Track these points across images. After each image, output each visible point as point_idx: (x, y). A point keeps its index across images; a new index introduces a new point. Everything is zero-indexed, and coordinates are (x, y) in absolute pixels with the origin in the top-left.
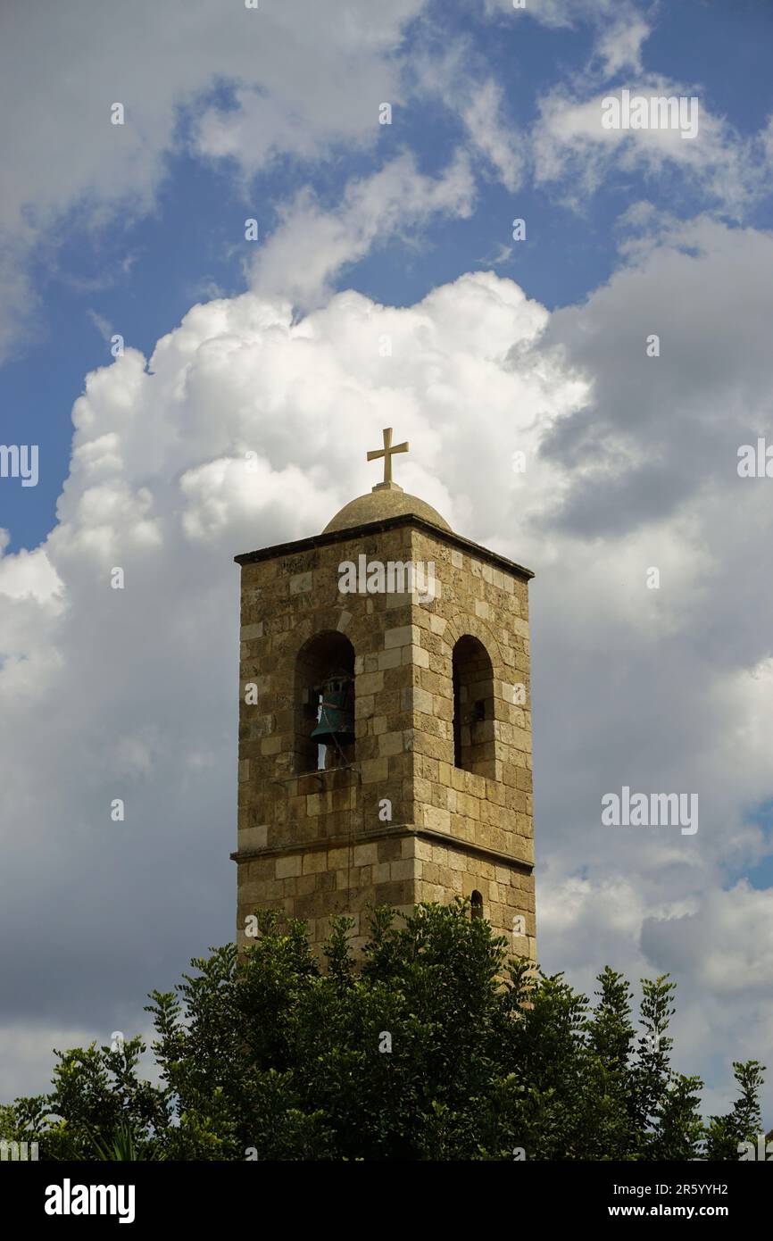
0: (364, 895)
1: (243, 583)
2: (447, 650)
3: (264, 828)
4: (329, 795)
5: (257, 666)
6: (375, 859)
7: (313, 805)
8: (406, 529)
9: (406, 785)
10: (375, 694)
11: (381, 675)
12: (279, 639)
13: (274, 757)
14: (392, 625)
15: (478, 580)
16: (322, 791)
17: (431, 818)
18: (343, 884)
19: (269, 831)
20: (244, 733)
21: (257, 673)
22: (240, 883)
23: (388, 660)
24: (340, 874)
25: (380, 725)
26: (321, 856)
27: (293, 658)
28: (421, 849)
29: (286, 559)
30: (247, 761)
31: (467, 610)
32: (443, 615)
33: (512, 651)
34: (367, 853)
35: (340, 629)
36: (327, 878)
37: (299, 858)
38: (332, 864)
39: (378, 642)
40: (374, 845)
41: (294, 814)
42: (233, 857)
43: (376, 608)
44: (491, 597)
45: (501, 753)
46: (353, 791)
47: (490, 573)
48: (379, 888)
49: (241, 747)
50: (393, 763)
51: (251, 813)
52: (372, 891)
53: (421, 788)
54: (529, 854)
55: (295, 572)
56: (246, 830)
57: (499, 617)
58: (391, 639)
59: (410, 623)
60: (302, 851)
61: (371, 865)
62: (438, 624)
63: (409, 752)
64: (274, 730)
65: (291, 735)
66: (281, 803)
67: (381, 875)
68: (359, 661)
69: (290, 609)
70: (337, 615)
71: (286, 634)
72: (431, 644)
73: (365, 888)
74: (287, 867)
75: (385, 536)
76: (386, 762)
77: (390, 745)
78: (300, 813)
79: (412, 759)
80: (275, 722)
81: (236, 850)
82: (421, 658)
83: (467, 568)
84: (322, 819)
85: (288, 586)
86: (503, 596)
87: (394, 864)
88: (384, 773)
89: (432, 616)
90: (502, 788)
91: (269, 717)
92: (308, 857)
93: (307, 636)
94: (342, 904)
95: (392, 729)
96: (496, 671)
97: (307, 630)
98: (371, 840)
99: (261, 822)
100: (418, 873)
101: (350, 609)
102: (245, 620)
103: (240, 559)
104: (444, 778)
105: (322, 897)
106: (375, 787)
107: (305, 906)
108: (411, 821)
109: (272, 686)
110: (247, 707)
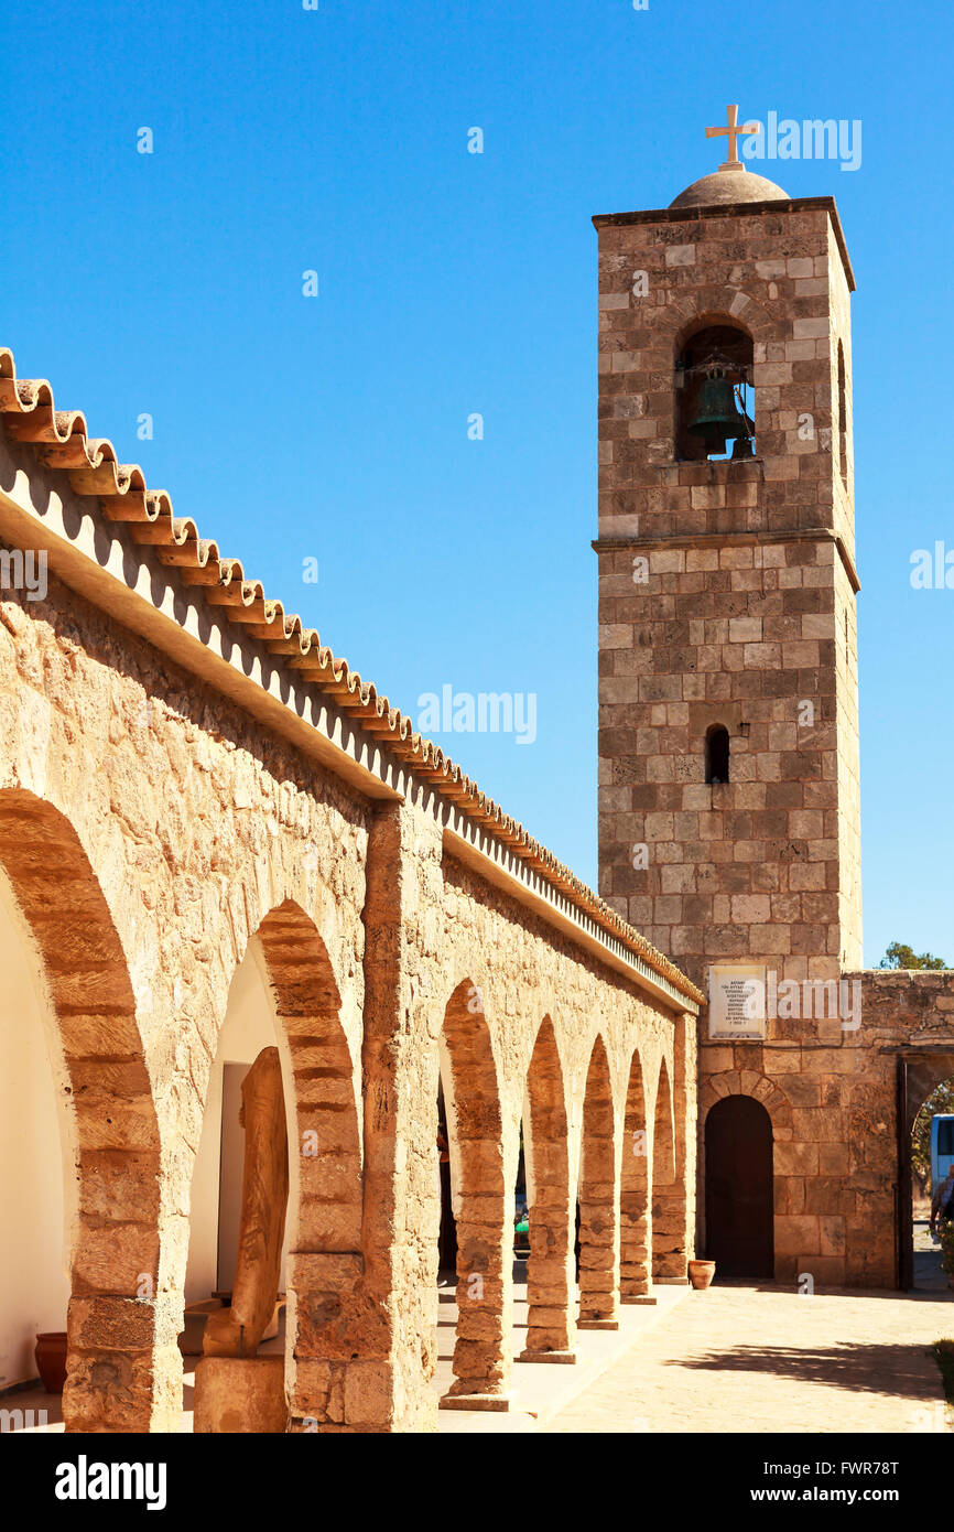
0: (770, 597)
1: (601, 247)
3: (635, 517)
4: (723, 487)
5: (623, 340)
6: (783, 562)
7: (699, 498)
8: (819, 213)
9: (824, 488)
10: (782, 387)
11: (789, 367)
12: (652, 314)
13: (645, 442)
14: (803, 314)
16: (711, 484)
19: (641, 521)
20: (604, 411)
21: (622, 348)
23: (799, 348)
24: (736, 575)
25: (787, 420)
27: (671, 337)
29: (660, 227)
30: (610, 443)
34: (774, 554)
35: (734, 311)
36: (720, 578)
37: (681, 553)
38: (726, 563)
39: (785, 330)
40: (781, 548)
41: (674, 504)
43: (782, 293)
46: (753, 489)
48: (788, 594)
50: (805, 462)
51: (614, 499)
52: (778, 596)
55: (673, 243)
56: (609, 518)
58: (801, 328)
59: (826, 314)
61: (777, 569)
63: (827, 452)
64: (646, 411)
65: (671, 420)
66: (657, 494)
67: (790, 579)
68: (759, 352)
69: (668, 283)
70: (731, 295)
71: (662, 309)
73: (769, 591)
74: (665, 560)
75: (792, 217)
76: (796, 461)
78: (683, 505)
79: (830, 461)
81: (596, 538)
84: (712, 513)
85: (663, 256)
87: (806, 569)
88: (796, 473)
91: (640, 397)
92: (693, 554)
93: (690, 315)
94: (739, 607)
97: (689, 309)
98: (778, 541)
99: (631, 510)
100: (835, 581)
101: (747, 289)
102: (603, 289)
105: (714, 596)
106: (780, 484)
107: (689, 605)
108: (831, 527)
109: (644, 362)
110: (609, 383)
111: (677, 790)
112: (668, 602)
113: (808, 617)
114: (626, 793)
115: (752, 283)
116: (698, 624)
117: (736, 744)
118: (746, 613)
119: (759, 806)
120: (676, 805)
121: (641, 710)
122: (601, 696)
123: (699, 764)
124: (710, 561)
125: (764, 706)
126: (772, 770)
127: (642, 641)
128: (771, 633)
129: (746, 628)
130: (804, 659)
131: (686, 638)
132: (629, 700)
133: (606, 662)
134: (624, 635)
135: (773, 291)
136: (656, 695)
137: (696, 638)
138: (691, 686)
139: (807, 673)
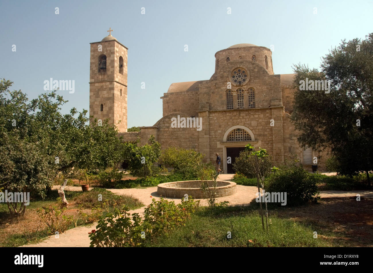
1: (91, 47)
2: (118, 58)
3: (94, 79)
4: (103, 76)
6: (109, 84)
7: (101, 77)
8: (114, 41)
9: (113, 75)
10: (109, 63)
11: (110, 61)
12: (96, 55)
13: (95, 70)
14: (112, 54)
15: (122, 49)
16: (102, 75)
17: (117, 79)
18: (105, 87)
20: (91, 67)
21: (93, 59)
22: (90, 86)
23: (111, 58)
24: (104, 86)
25: (110, 67)
26: (101, 83)
27: (98, 57)
28: (115, 83)
29: (97, 44)
30: (91, 71)
31: (121, 53)
32: (118, 53)
33: (126, 59)
34: (108, 83)
35: (105, 54)
36: (102, 86)
37: (98, 84)
38: (103, 85)
39: (110, 56)
40: (109, 83)
41: (98, 78)
42: (89, 83)
43: (110, 51)
44: (123, 51)
45: (124, 72)
47: (124, 48)
48: (109, 88)
49: (90, 69)
50: (112, 72)
51: (92, 77)
52: (108, 88)
53: (115, 75)
54: (127, 85)
56: (91, 80)
57: (124, 54)
58: (112, 56)
59: (114, 54)
60: (99, 83)
62: (118, 54)
63: (114, 71)
65: (97, 68)
66: (96, 76)
67: (110, 86)
68: (107, 58)
69: (97, 51)
70: (104, 52)
72: (117, 57)
74: (97, 85)
75: (111, 42)
76: (111, 72)
77: (111, 70)
78: (99, 78)
79: (114, 72)
80: (95, 66)
81: (89, 82)
82: (116, 59)
83: (121, 47)
84: (102, 79)
85: (97, 48)
86: (125, 51)
87: (112, 85)
90: (124, 76)
91: (94, 65)
92: (100, 84)
93: (99, 55)
95: (111, 68)
96: (124, 61)
98: (108, 82)
99: (93, 79)
100: (115, 86)
101: (106, 51)
102: (91, 52)
103: (90, 43)
104: (118, 74)
105: (101, 89)
106: (109, 75)
107: (99, 90)
108: (114, 80)
109: (95, 61)
110: (91, 63)
111: (97, 112)
112: (97, 90)
113: (112, 91)
114: (92, 112)
115: (107, 50)
116: (100, 92)
117: (104, 106)
118: (105, 90)
119: (106, 113)
120: (97, 114)
121: (94, 103)
122: (90, 101)
123: (100, 109)
124: (101, 84)
125: (107, 101)
126: (107, 109)
127: (94, 94)
128: (108, 93)
129: (105, 92)
130: (111, 96)
131: (99, 94)
132: (93, 101)
133: (90, 97)
134: (92, 93)
135: (109, 51)
136: (95, 101)
137: (100, 94)
138: (99, 99)
139: (111, 97)
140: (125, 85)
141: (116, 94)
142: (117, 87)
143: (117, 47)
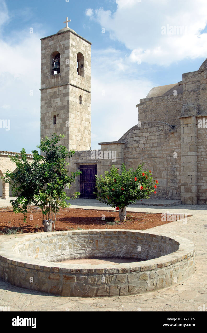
0: (61, 95)
1: (42, 44)
2: (76, 55)
3: (45, 85)
4: (55, 79)
5: (44, 58)
6: (63, 89)
7: (53, 81)
8: (69, 33)
9: (68, 76)
10: (63, 61)
11: (64, 58)
12: (47, 53)
13: (46, 73)
14: (66, 49)
15: (82, 43)
16: (54, 78)
17: (72, 82)
18: (58, 93)
19: (46, 85)
20: (42, 69)
21: (44, 59)
22: (41, 94)
23: (65, 55)
24: (57, 92)
25: (64, 67)
26: (54, 89)
27: (50, 56)
28: (71, 87)
29: (49, 39)
30: (42, 74)
31: (80, 48)
32: (75, 48)
33: (88, 56)
34: (62, 88)
35: (58, 50)
36: (55, 93)
37: (50, 89)
38: (56, 90)
39: (64, 52)
40: (63, 87)
42: (40, 90)
43: (64, 46)
44: (84, 47)
45: (85, 73)
46: (59, 78)
47: (84, 42)
48: (64, 94)
49: (41, 71)
50: (66, 73)
51: (43, 82)
52: (62, 94)
53: (71, 77)
54: (90, 91)
55: (50, 41)
56: (42, 85)
57: (86, 50)
58: (66, 52)
59: (69, 49)
60: (51, 88)
61: (62, 90)
62: (74, 50)
63: (69, 71)
64: (46, 68)
65: (49, 69)
66: (48, 81)
67: (64, 92)
68: (61, 56)
69: (49, 48)
70: (57, 48)
71: (49, 52)
72: (73, 53)
73: (61, 94)
74: (49, 91)
75: (65, 34)
76: (65, 73)
77: (65, 70)
78: (51, 82)
80: (47, 67)
81: (40, 88)
82: (71, 55)
83: (80, 40)
84: (54, 83)
85: (49, 44)
86: (86, 47)
87: (66, 90)
88: (65, 75)
89: (73, 48)
90: (85, 79)
91: (46, 66)
92: (52, 89)
93: (52, 52)
94: (57, 97)
95: (66, 67)
96: (85, 59)
97: (52, 51)
98: (62, 86)
99: (44, 84)
100: (70, 91)
101: (59, 47)
102: (42, 50)
103: (41, 39)
104: (75, 76)
105: (54, 96)
106: (63, 77)
107: (51, 97)
108: (69, 82)
109: (46, 61)
110: (42, 64)
111: (50, 125)
112: (49, 97)
113: (66, 97)
114: (44, 126)
115: (60, 46)
116: (52, 100)
117: (57, 118)
118: (58, 97)
119: (59, 127)
120: (49, 128)
121: (45, 114)
122: (41, 113)
123: (52, 121)
125: (60, 112)
126: (61, 122)
127: (46, 104)
128: (61, 100)
129: (58, 100)
130: (65, 104)
131: (51, 102)
132: (44, 112)
133: (41, 107)
134: (44, 102)
135: (62, 46)
136: (47, 111)
137: (52, 102)
138: (51, 109)
139: (66, 106)
140: (87, 89)
141: (72, 101)
142: (74, 92)
143: (73, 40)
